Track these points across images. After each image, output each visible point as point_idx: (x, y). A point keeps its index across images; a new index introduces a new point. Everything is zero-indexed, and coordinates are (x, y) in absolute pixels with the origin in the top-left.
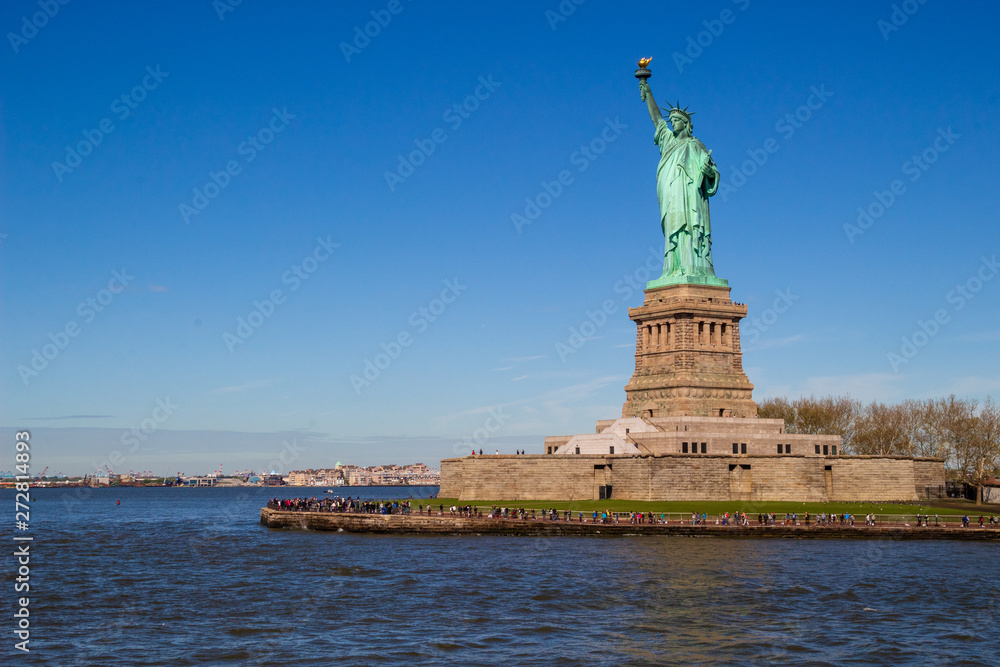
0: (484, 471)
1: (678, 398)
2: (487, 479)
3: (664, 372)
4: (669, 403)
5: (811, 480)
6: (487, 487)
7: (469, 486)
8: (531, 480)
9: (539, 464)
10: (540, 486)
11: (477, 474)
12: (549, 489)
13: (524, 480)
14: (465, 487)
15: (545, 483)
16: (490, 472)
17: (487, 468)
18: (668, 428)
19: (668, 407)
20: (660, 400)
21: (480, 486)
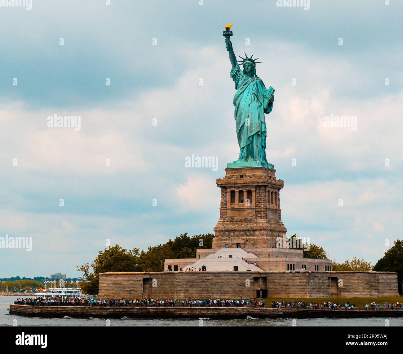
0: (189, 281)
1: (261, 237)
2: (191, 286)
3: (247, 221)
4: (253, 239)
5: (372, 286)
6: (191, 291)
7: (180, 290)
8: (217, 287)
9: (222, 277)
10: (222, 290)
11: (185, 283)
12: (228, 292)
13: (213, 287)
14: (178, 292)
15: (226, 289)
16: (192, 282)
17: (190, 279)
18: (261, 255)
19: (253, 242)
20: (245, 237)
21: (186, 291)
